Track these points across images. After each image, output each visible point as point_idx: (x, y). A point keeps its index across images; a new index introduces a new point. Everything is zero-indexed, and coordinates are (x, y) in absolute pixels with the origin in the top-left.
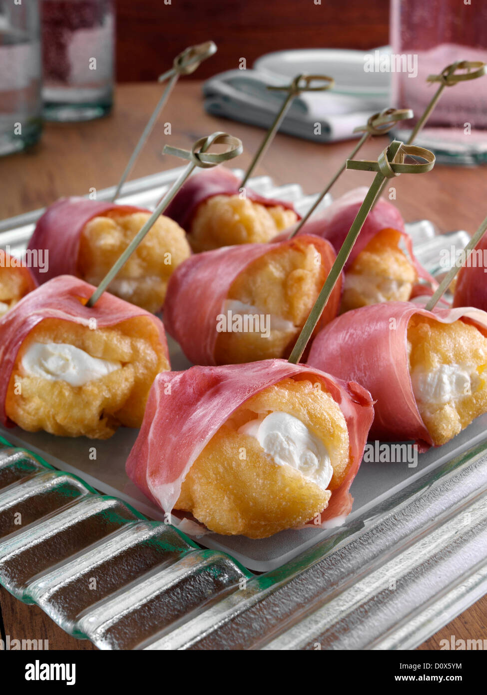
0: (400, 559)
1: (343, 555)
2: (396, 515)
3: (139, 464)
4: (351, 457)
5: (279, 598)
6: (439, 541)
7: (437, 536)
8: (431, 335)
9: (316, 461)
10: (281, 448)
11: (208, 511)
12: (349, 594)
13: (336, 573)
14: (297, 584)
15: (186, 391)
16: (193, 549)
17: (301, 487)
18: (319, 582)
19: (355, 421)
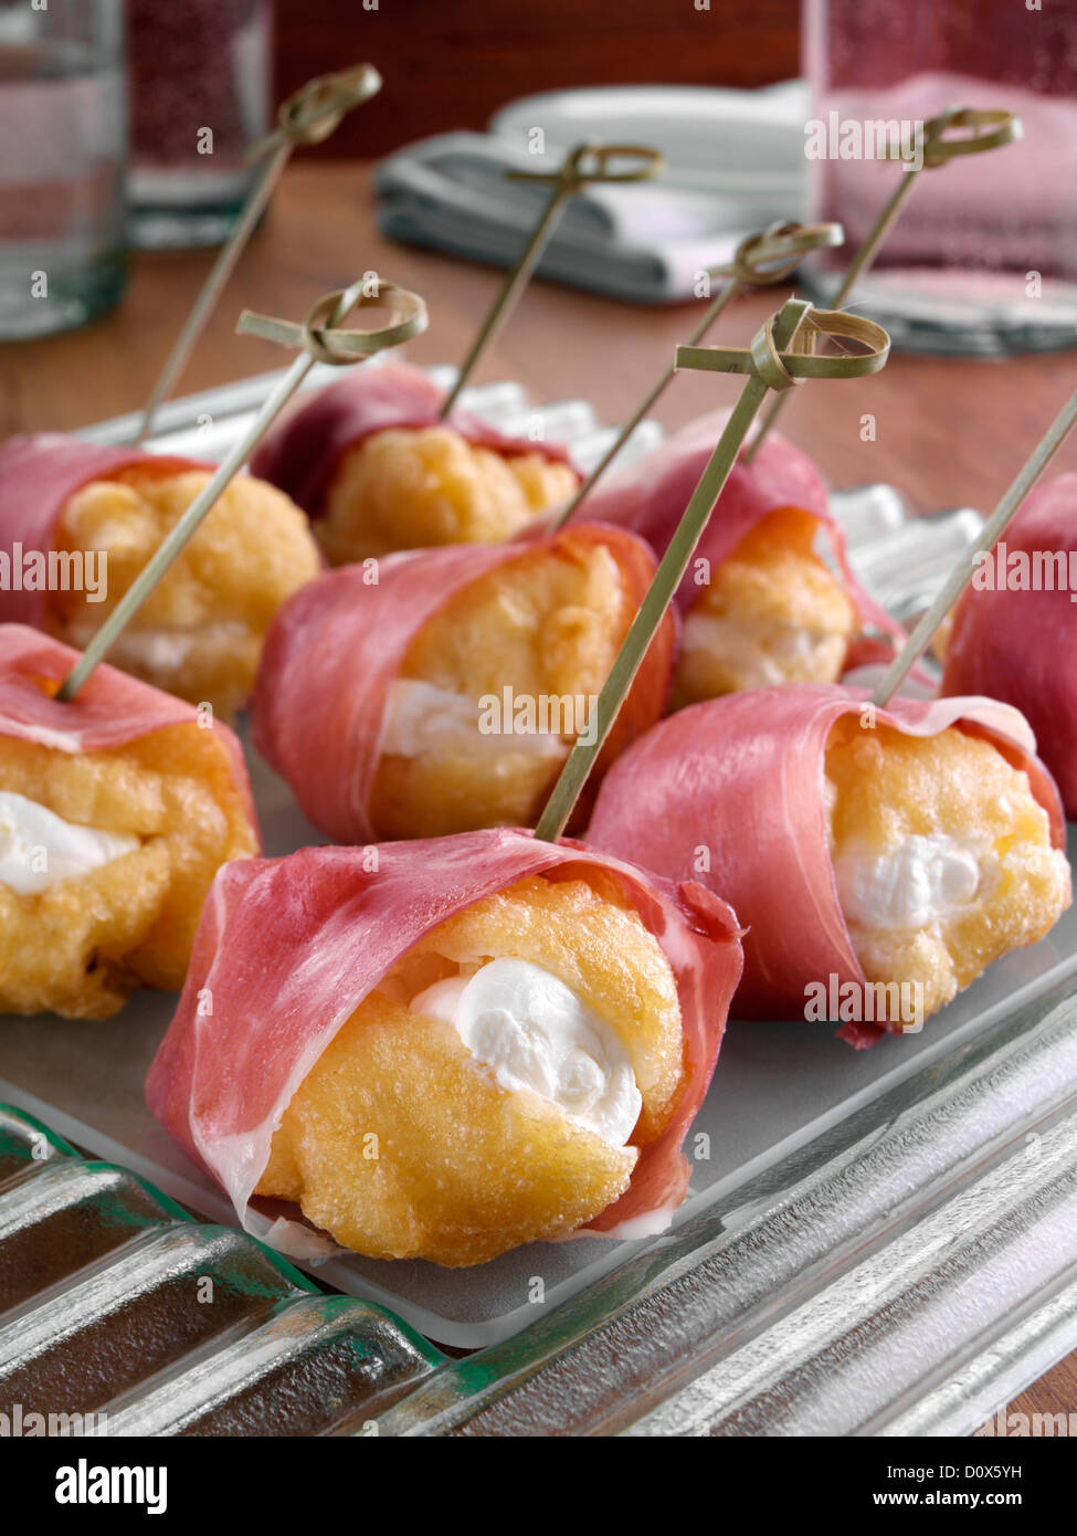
0: (802, 1315)
1: (664, 1307)
2: (794, 1206)
3: (173, 1083)
4: (688, 1064)
5: (505, 1418)
6: (899, 1270)
7: (895, 1257)
8: (884, 765)
9: (599, 1078)
10: (511, 1049)
11: (336, 1201)
12: (676, 1406)
13: (647, 1352)
14: (550, 1383)
15: (286, 909)
16: (303, 1293)
17: (562, 1144)
18: (604, 1376)
19: (697, 978)
